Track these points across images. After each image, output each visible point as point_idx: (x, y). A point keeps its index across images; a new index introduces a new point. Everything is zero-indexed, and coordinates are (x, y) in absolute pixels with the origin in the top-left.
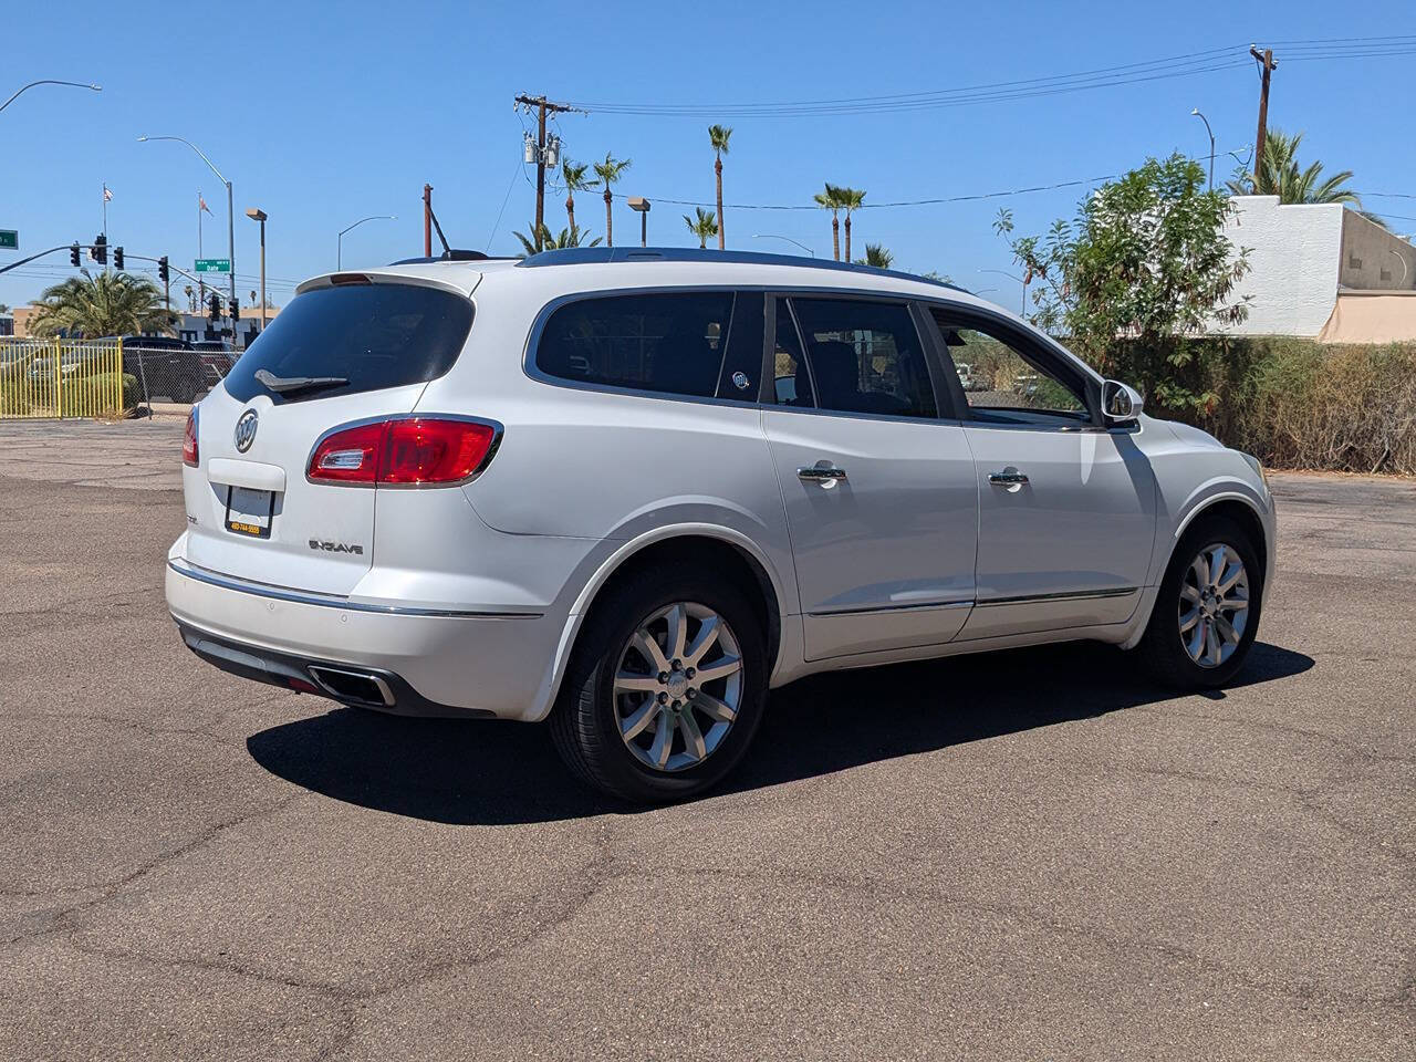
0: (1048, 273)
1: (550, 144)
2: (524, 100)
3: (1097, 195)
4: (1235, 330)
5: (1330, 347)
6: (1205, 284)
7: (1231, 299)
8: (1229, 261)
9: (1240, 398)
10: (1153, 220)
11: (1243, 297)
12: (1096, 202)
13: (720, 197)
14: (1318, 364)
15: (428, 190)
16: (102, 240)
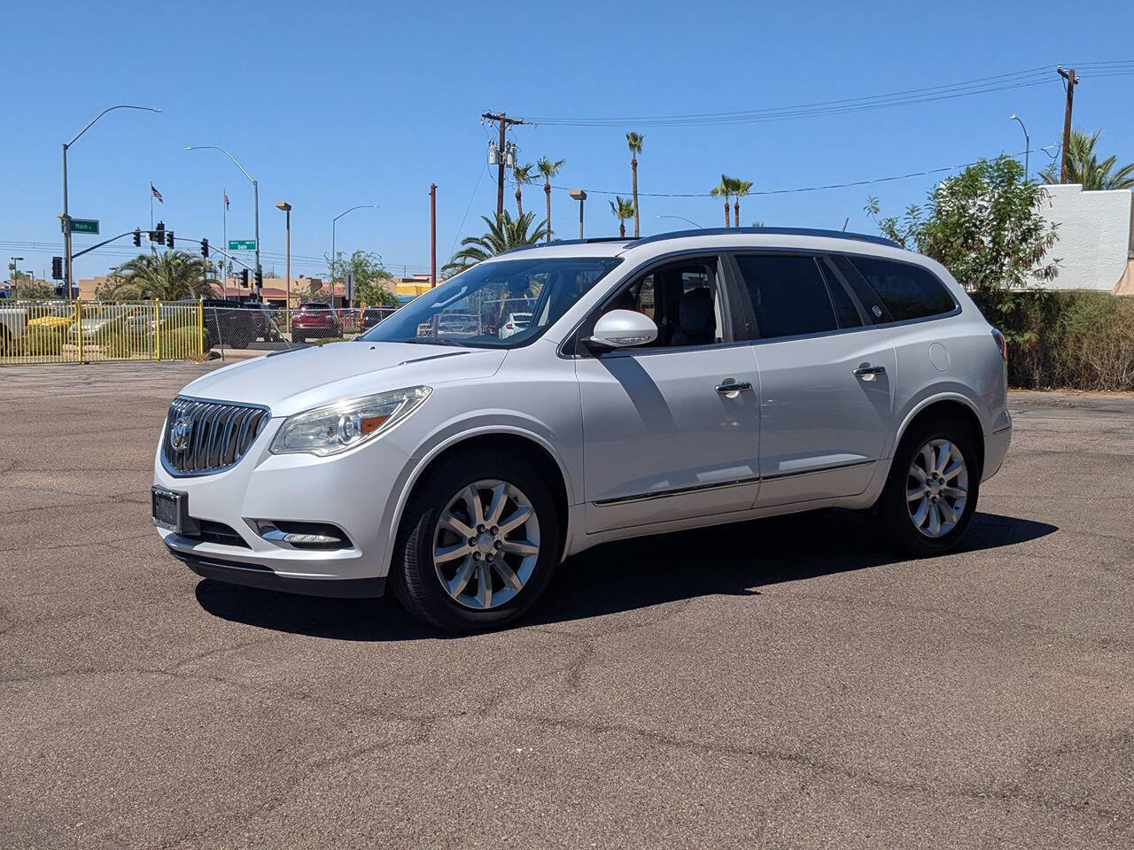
0: (907, 244)
1: (509, 149)
2: (489, 116)
3: (942, 186)
4: (1049, 285)
5: (1121, 298)
6: (1025, 250)
7: (1045, 262)
8: (1043, 233)
9: (1054, 337)
10: (985, 204)
11: (1054, 260)
12: (941, 191)
13: (635, 187)
14: (1114, 311)
15: (434, 188)
16: (161, 226)
